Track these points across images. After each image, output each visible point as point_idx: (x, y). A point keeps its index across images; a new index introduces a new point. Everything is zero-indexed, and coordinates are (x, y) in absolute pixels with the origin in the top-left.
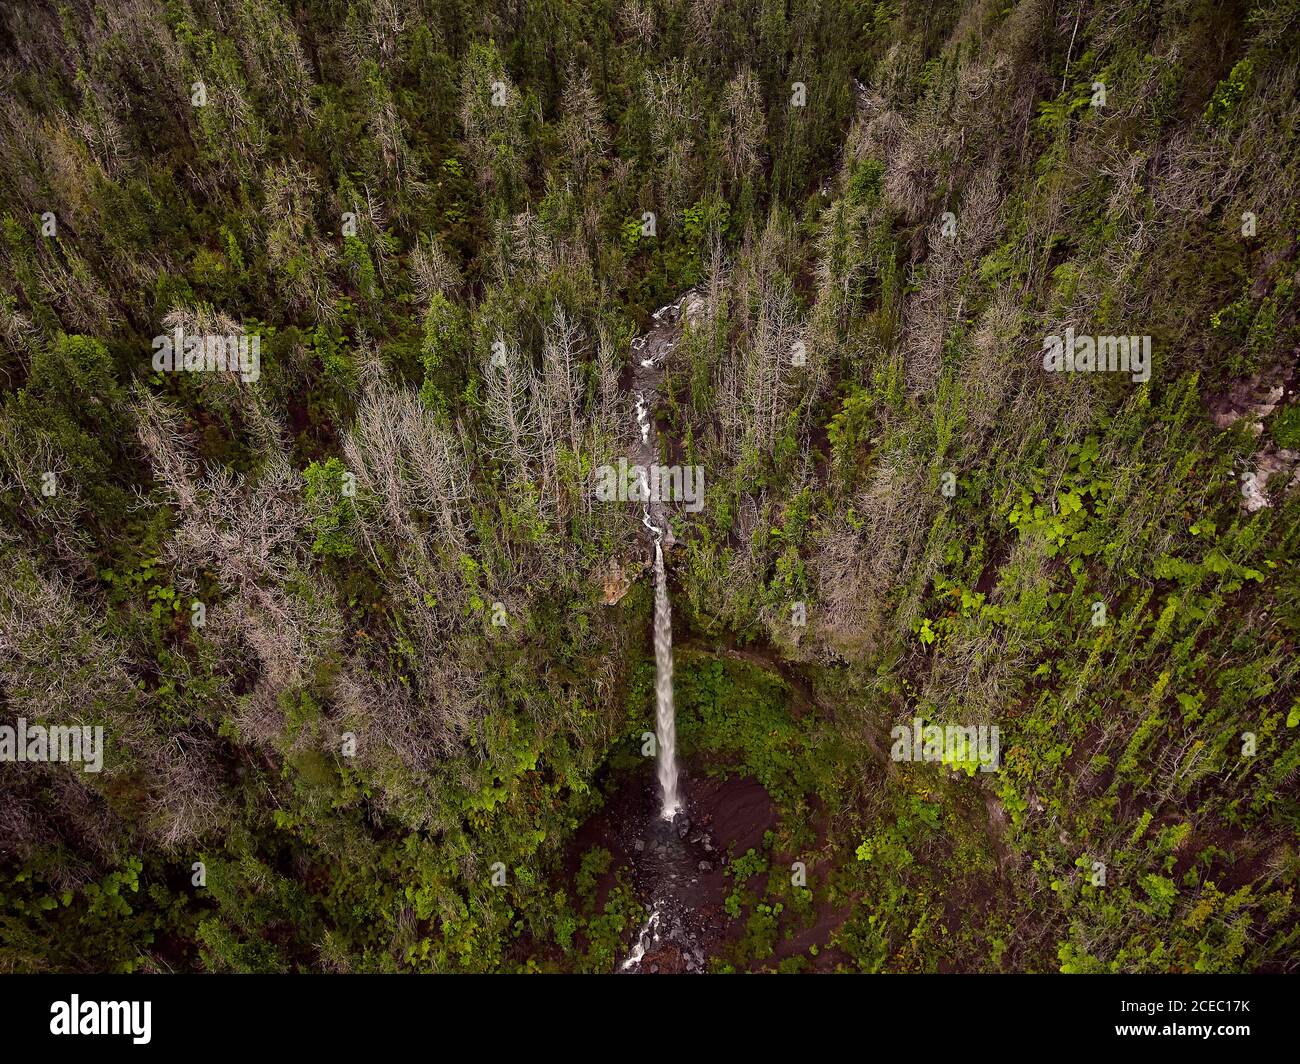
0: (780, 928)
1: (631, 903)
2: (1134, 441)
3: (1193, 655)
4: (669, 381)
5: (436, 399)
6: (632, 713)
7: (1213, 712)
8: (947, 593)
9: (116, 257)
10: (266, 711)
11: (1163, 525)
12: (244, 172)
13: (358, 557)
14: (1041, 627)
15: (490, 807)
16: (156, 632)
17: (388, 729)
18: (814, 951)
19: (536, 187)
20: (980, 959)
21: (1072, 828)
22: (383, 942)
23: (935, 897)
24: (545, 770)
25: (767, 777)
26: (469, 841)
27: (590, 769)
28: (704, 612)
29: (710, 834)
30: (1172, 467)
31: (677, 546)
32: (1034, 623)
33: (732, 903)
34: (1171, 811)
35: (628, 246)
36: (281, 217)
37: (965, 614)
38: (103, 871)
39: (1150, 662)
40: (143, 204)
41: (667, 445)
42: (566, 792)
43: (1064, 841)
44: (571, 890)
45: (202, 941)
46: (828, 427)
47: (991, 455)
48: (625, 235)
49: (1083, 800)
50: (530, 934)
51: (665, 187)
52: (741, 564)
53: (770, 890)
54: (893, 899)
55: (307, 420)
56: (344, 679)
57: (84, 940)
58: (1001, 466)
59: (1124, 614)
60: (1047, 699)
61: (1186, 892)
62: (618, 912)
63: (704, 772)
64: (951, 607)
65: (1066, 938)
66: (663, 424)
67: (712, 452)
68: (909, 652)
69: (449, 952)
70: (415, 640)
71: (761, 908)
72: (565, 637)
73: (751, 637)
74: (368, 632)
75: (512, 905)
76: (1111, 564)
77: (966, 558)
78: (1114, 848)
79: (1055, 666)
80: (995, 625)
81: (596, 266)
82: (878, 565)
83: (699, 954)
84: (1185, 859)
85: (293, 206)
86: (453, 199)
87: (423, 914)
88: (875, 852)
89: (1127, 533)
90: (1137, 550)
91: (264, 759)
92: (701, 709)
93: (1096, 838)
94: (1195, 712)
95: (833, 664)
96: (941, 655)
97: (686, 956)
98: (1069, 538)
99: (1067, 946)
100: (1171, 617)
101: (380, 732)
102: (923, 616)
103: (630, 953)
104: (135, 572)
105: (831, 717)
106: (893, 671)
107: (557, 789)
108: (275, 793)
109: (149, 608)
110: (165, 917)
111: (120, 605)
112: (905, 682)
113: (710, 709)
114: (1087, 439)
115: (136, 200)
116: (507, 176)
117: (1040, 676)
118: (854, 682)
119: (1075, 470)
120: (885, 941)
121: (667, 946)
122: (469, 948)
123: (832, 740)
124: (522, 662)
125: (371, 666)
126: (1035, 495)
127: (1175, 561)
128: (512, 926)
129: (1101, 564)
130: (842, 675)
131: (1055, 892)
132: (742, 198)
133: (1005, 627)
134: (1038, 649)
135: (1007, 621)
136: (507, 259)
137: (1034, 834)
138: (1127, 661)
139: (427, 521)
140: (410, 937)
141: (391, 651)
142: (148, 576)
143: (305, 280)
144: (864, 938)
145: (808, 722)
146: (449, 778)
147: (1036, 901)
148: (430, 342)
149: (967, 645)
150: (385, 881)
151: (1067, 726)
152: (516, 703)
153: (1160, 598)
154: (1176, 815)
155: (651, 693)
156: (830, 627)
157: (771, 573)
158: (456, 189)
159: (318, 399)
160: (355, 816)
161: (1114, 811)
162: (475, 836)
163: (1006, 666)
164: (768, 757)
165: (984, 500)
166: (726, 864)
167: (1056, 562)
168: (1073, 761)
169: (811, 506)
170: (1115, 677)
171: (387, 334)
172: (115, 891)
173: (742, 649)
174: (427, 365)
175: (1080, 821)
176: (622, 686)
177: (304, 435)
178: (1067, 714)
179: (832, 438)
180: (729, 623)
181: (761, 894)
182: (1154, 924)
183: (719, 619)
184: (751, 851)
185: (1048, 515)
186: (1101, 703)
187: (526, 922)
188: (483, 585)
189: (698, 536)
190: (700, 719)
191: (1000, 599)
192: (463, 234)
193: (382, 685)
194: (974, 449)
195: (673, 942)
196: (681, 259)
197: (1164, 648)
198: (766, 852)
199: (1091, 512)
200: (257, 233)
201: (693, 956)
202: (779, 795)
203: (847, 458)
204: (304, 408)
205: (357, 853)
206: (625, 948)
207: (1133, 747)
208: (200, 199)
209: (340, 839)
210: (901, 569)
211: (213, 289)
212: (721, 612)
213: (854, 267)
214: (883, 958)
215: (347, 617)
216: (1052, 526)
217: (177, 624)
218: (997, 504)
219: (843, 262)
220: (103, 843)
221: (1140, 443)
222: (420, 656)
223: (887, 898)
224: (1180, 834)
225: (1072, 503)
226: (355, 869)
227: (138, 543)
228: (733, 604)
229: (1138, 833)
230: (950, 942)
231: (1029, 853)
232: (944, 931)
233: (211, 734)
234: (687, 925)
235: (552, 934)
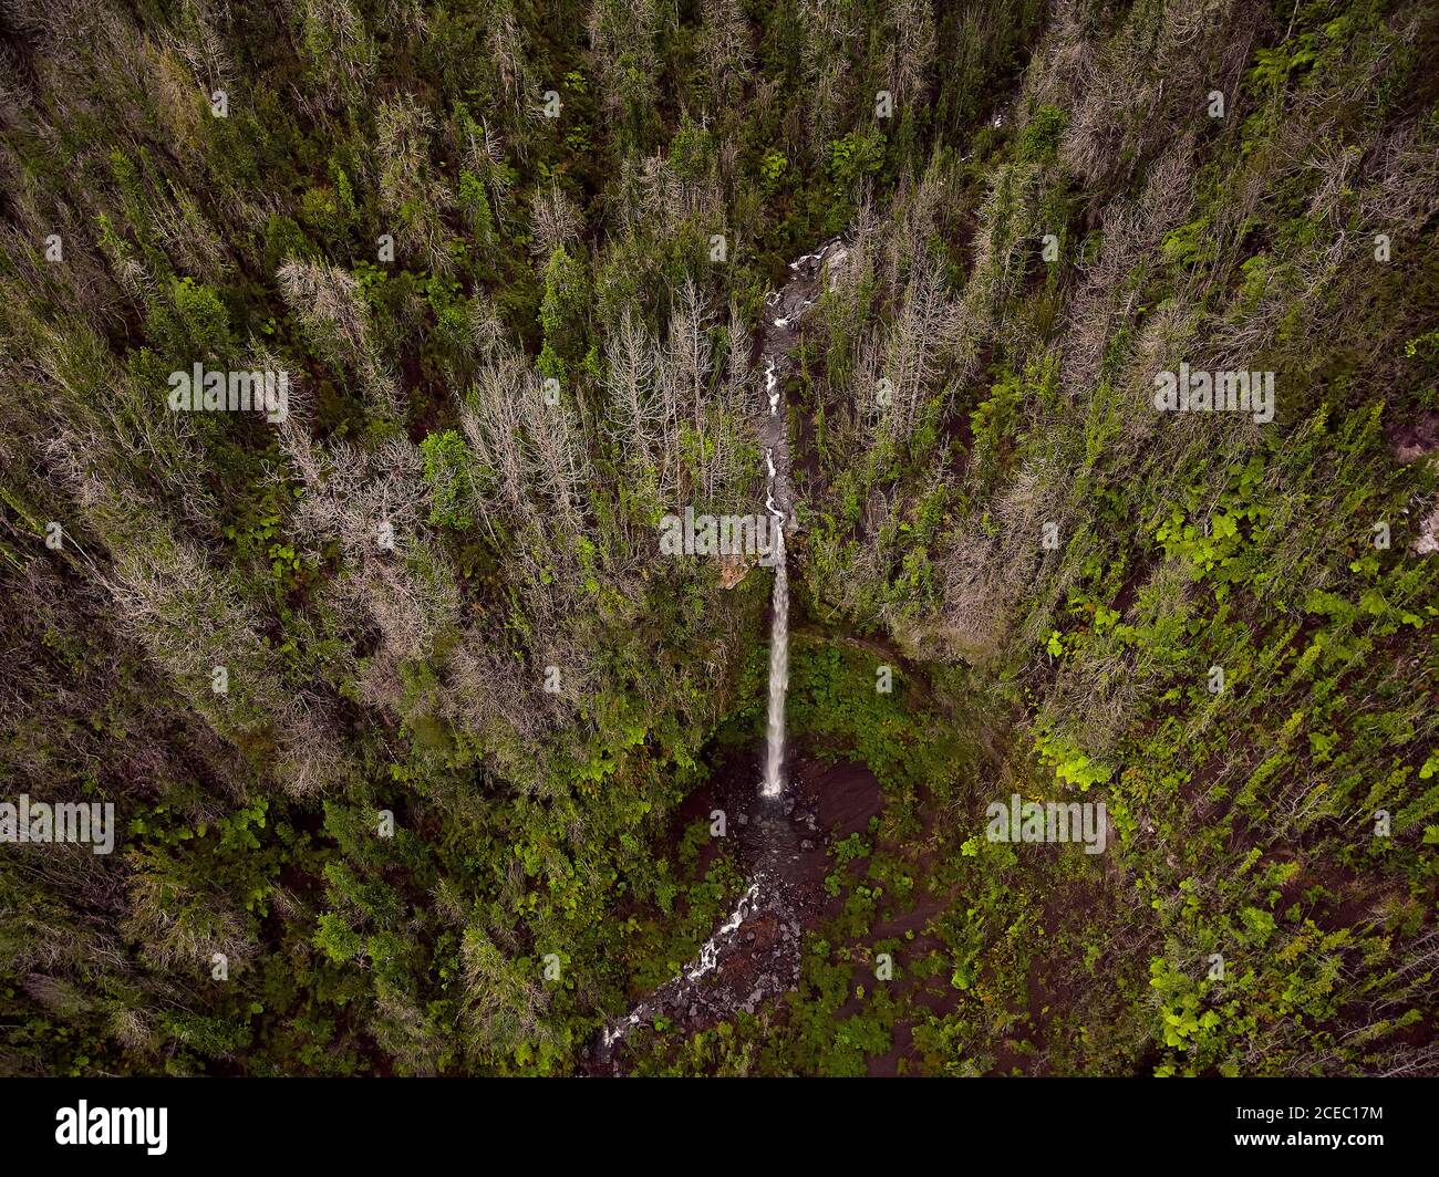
0: (878, 911)
1: (732, 874)
2: (1303, 469)
3: (1333, 694)
4: (803, 349)
5: (555, 366)
6: (744, 694)
7: (1344, 755)
8: (1080, 609)
9: (224, 195)
10: (384, 677)
11: (1322, 560)
12: (354, 97)
13: (474, 529)
14: (1174, 653)
15: (598, 777)
16: (279, 591)
17: (502, 702)
18: (909, 935)
19: (668, 108)
20: (1073, 962)
21: (1180, 852)
22: (493, 893)
23: (1035, 899)
24: (653, 745)
25: (878, 765)
26: (576, 808)
27: (698, 745)
28: (824, 601)
29: (814, 814)
30: (1340, 500)
31: (800, 533)
32: (1167, 649)
33: (832, 884)
34: (1285, 847)
35: (768, 184)
36: (394, 155)
37: (1097, 631)
38: (233, 808)
39: (1286, 697)
40: (249, 136)
41: (797, 421)
42: (673, 766)
43: (1171, 864)
44: (674, 857)
45: (328, 880)
46: (972, 415)
47: (1144, 469)
48: (764, 170)
49: (1196, 827)
50: (632, 896)
51: (813, 115)
52: (865, 559)
53: (871, 873)
54: (993, 897)
55: (420, 373)
56: (461, 652)
57: (219, 869)
58: (1153, 481)
59: (1266, 647)
60: (1172, 725)
61: (1285, 926)
62: (718, 881)
63: (813, 753)
64: (1084, 623)
65: (1161, 953)
66: (793, 397)
67: (845, 436)
68: (1033, 663)
69: (555, 906)
70: (530, 617)
71: (860, 889)
72: (679, 619)
73: (871, 630)
74: (483, 606)
75: (616, 868)
76: (1259, 595)
77: (1104, 574)
78: (1219, 877)
79: (1186, 692)
80: (1126, 646)
81: (729, 210)
82: (1010, 574)
83: (796, 928)
84: (1291, 894)
85: (407, 145)
86: (575, 122)
87: (530, 868)
88: (980, 849)
89: (1280, 565)
90: (1289, 582)
91: (382, 719)
92: (815, 693)
93: (1204, 864)
94: (1325, 754)
95: (954, 664)
96: (1067, 670)
97: (783, 928)
98: (1218, 563)
99: (1161, 962)
100: (1315, 656)
101: (494, 704)
102: (1053, 628)
103: (728, 920)
104: (256, 530)
105: (948, 715)
106: (1017, 678)
107: (664, 763)
108: (392, 748)
109: (270, 567)
110: (290, 853)
111: (244, 564)
112: (1027, 690)
113: (824, 694)
114: (1252, 461)
115: (243, 132)
116: (636, 105)
117: (1168, 701)
118: (975, 683)
119: (1235, 491)
120: (980, 936)
121: (764, 917)
122: (574, 904)
123: (947, 737)
124: (635, 642)
125: (486, 639)
126: (1187, 514)
127: (1329, 597)
128: (615, 887)
129: (1249, 592)
130: (963, 675)
131: (1156, 910)
132: (900, 131)
133: (1137, 649)
134: (1170, 674)
135: (1140, 643)
136: (634, 204)
137: (1142, 854)
138: (1261, 696)
139: (545, 501)
140: (518, 889)
141: (507, 626)
142: (268, 534)
143: (419, 225)
144: (961, 928)
145: (925, 718)
146: (559, 749)
147: (1136, 916)
148: (550, 301)
149: (1095, 663)
150: (496, 837)
151: (1189, 754)
152: (627, 681)
153: (1307, 633)
154: (1288, 852)
155: (764, 674)
156: (954, 631)
157: (897, 570)
158: (579, 110)
159: (431, 351)
160: (468, 776)
161: (1225, 842)
162: (582, 803)
163: (1133, 688)
164: (879, 745)
165: (1132, 514)
166: (829, 844)
167: (1199, 588)
168: (1191, 788)
169: (944, 506)
170: (1248, 709)
171: (503, 282)
172: (245, 827)
173: (861, 638)
174: (546, 325)
175: (1190, 846)
176: (734, 667)
177: (417, 390)
178: (1191, 742)
179: (974, 428)
180: (848, 615)
181: (862, 877)
182: (1248, 952)
183: (839, 610)
184: (855, 835)
185: (1199, 536)
186: (1228, 733)
187: (629, 885)
188: (599, 567)
189: (823, 525)
190: (813, 702)
191: (1134, 621)
192: (585, 167)
193: (498, 659)
194: (1126, 461)
195: (771, 913)
196: (826, 201)
197: (1304, 686)
198: (870, 838)
199: (1246, 537)
200: (369, 169)
201: (790, 928)
202: (889, 783)
203: (987, 458)
204: (417, 361)
205: (469, 810)
206: (724, 915)
207: (1254, 782)
208: (306, 124)
209: (453, 795)
210: (1034, 580)
211: (323, 230)
212: (841, 603)
213: (1019, 239)
214: (977, 951)
215: (464, 590)
216: (1201, 548)
217: (297, 582)
218: (1145, 521)
219: (1006, 234)
220: (234, 785)
221: (1308, 472)
222: (535, 633)
223: (988, 893)
224: (1288, 872)
225: (1226, 527)
226: (466, 823)
227: (258, 500)
228: (854, 596)
229: (1245, 866)
230: (1045, 943)
231: (1134, 870)
232: (1041, 932)
233: (333, 693)
234: (786, 899)
235: (653, 897)
